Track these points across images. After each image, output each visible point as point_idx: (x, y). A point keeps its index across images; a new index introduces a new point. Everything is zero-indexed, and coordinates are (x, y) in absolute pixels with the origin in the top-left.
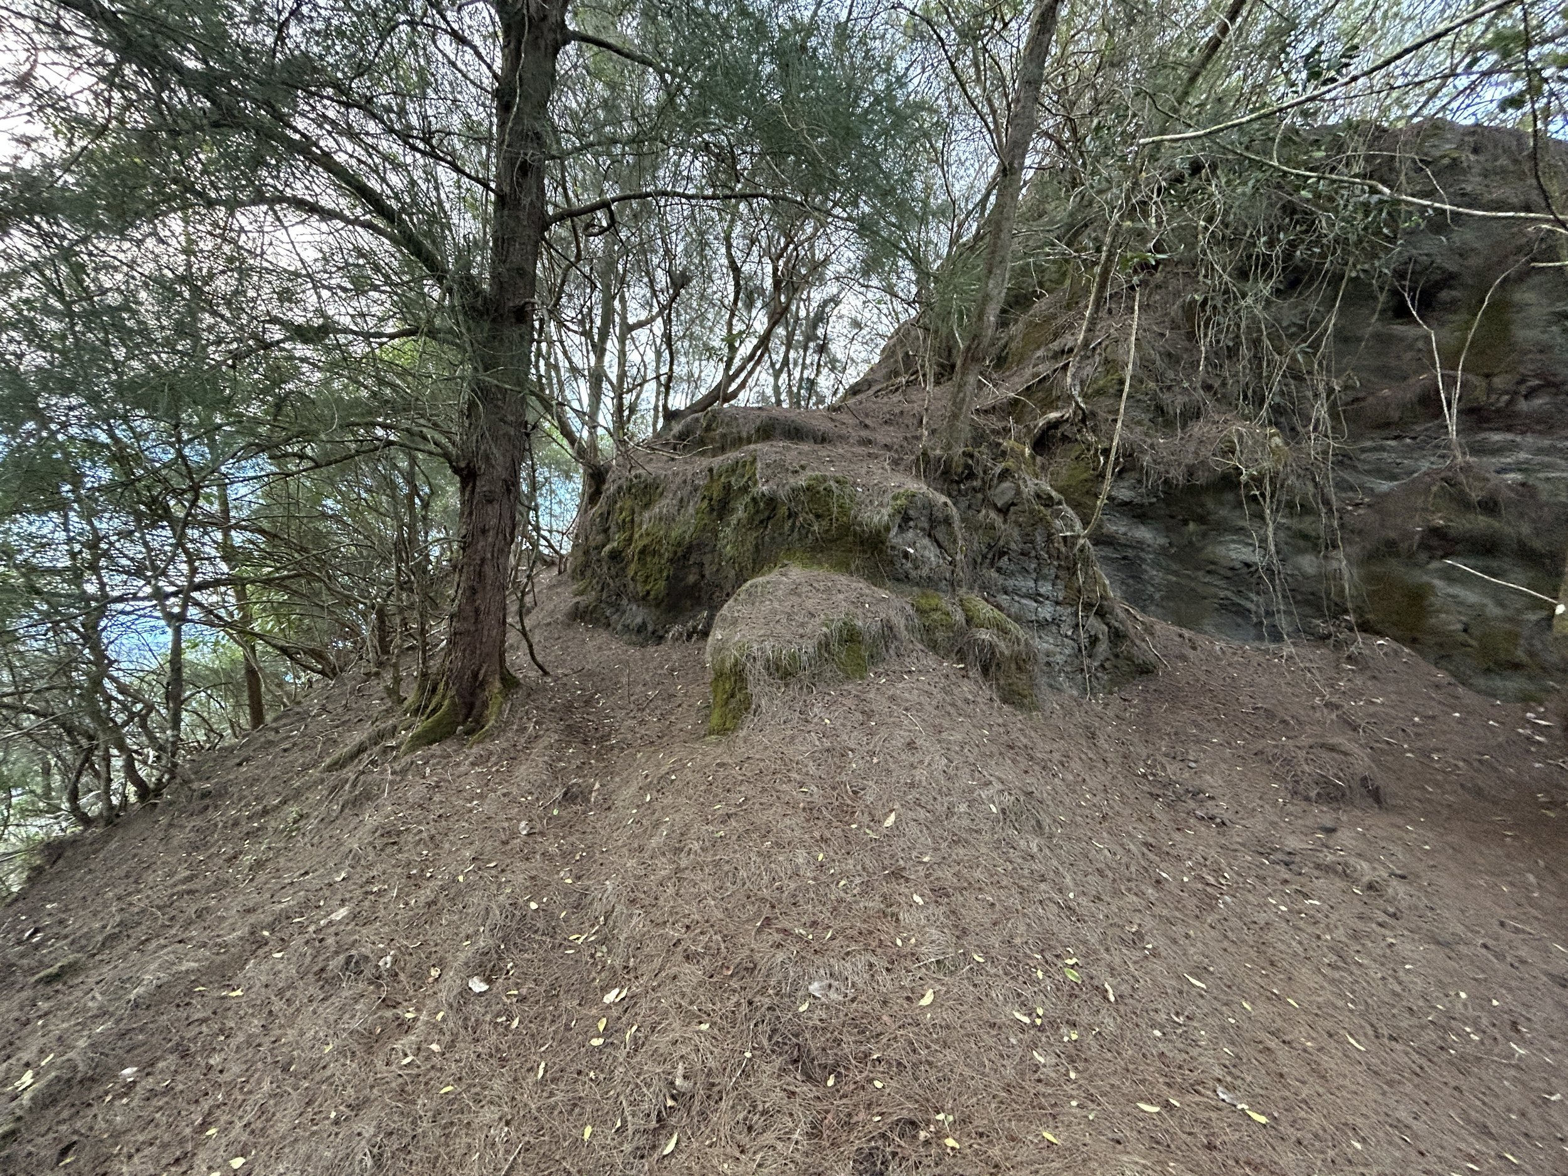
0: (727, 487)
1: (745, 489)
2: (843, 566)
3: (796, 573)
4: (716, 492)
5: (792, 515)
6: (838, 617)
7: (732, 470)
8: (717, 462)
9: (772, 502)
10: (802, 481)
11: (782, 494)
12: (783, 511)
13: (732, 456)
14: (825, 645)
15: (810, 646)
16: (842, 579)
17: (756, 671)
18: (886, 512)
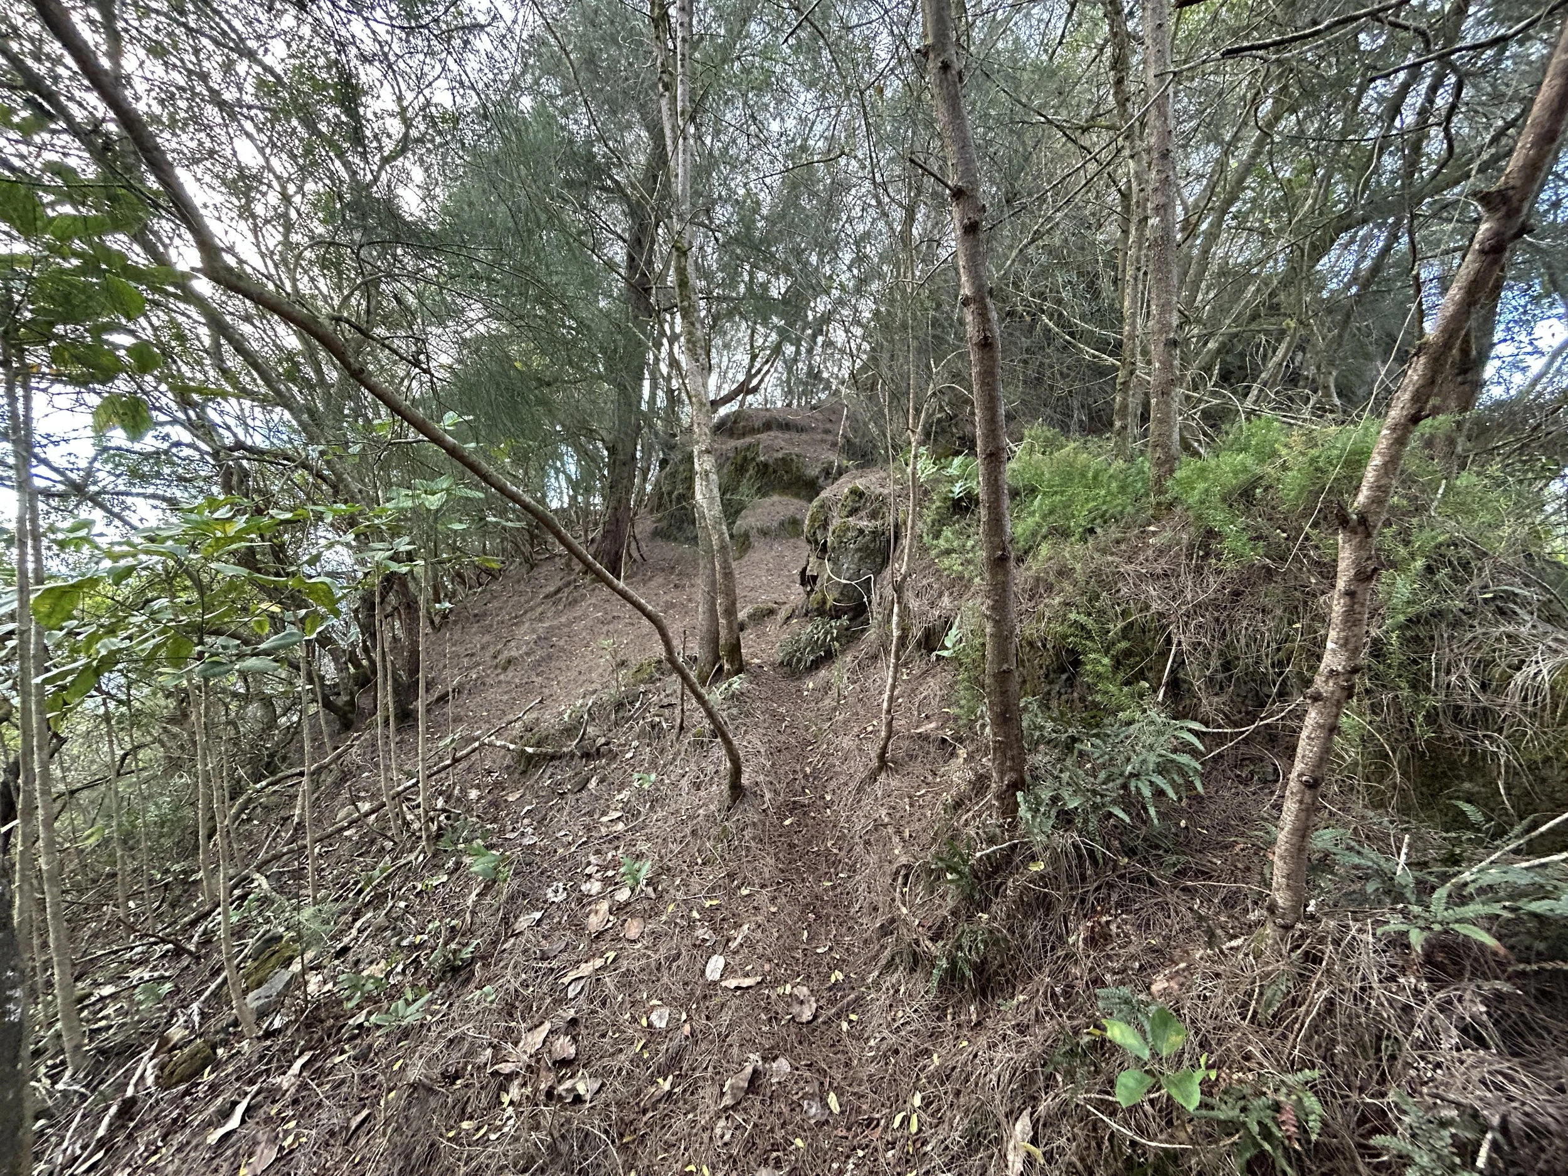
0: (745, 458)
1: (753, 459)
2: (797, 495)
3: (776, 498)
4: (739, 460)
5: (775, 472)
6: (789, 514)
7: (748, 449)
8: (740, 443)
9: (766, 465)
10: (780, 455)
11: (771, 461)
12: (771, 469)
13: (749, 440)
14: (782, 524)
15: (775, 524)
16: (796, 501)
17: (753, 533)
18: (817, 470)
